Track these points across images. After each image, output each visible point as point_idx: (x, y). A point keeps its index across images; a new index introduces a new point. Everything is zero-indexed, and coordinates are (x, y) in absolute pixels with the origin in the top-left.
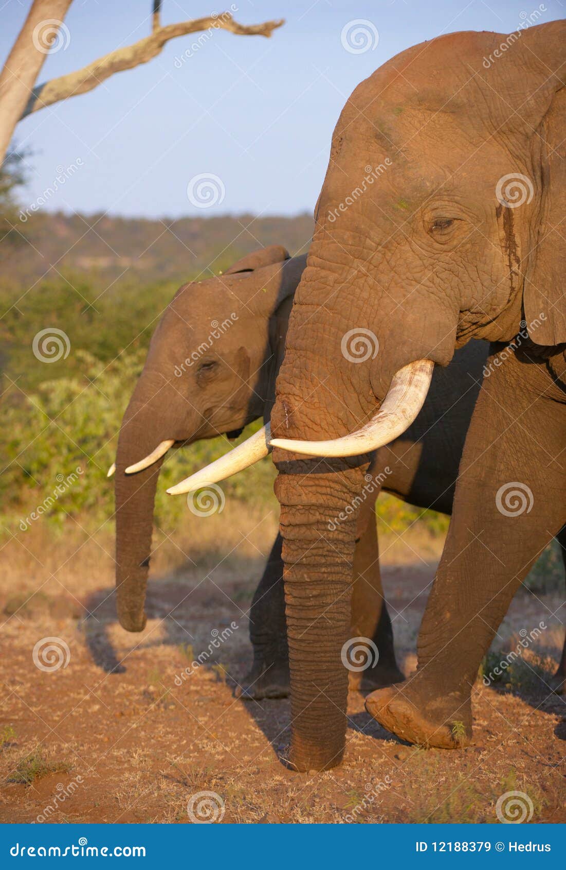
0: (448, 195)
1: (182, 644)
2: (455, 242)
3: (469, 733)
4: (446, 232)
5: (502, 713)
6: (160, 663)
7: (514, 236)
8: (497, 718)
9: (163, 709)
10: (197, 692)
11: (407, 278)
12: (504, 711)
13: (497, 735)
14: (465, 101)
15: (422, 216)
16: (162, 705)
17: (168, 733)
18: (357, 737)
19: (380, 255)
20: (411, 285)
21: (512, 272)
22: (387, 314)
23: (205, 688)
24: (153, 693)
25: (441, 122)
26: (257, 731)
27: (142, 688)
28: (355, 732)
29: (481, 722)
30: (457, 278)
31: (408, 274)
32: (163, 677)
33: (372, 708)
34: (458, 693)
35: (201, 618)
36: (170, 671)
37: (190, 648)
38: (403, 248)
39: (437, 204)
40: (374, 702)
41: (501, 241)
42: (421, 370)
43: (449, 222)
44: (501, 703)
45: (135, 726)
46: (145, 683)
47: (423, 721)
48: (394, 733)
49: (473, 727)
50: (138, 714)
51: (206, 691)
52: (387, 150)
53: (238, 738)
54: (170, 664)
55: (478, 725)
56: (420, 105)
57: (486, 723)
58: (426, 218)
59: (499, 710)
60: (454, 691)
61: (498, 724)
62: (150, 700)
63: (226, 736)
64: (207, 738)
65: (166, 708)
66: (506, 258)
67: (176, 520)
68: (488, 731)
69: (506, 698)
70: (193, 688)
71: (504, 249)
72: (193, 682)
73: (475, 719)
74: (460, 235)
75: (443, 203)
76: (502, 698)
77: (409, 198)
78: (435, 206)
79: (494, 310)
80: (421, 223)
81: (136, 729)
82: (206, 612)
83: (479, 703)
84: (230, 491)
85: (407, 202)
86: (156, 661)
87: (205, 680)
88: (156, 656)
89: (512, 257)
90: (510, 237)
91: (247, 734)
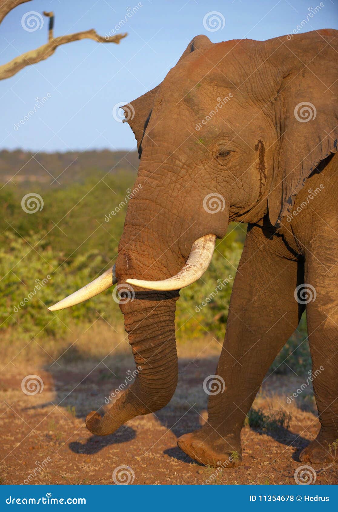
0: (228, 137)
1: (69, 407)
2: (230, 165)
3: (241, 458)
4: (226, 159)
5: (260, 446)
6: (56, 417)
7: (264, 162)
8: (257, 448)
9: (58, 445)
10: (78, 435)
11: (202, 185)
12: (262, 445)
13: (257, 459)
14: (239, 81)
15: (212, 149)
16: (57, 443)
17: (60, 459)
18: (173, 461)
19: (185, 170)
20: (203, 189)
21: (261, 183)
22: (189, 207)
23: (83, 432)
24: (52, 435)
25: (224, 93)
26: (114, 457)
27: (45, 433)
28: (173, 458)
29: (248, 451)
30: (230, 187)
31: (202, 183)
32: (58, 426)
33: (182, 445)
34: (232, 434)
35: (80, 390)
36: (62, 422)
37: (74, 409)
38: (200, 167)
39: (221, 142)
40: (183, 442)
41: (257, 165)
42: (210, 240)
43: (228, 153)
44: (260, 440)
45: (41, 455)
46: (47, 430)
47: (212, 452)
48: (195, 460)
49: (243, 454)
50: (43, 448)
51: (84, 434)
52: (192, 109)
53: (103, 462)
54: (62, 418)
55: (246, 453)
56: (211, 82)
57: (251, 452)
58: (215, 150)
59: (258, 444)
60: (230, 433)
61: (258, 453)
62: (50, 440)
63: (96, 461)
64: (84, 462)
65: (60, 444)
66: (259, 176)
67: (65, 332)
68: (252, 457)
69: (263, 437)
70: (76, 432)
71: (258, 170)
72: (75, 428)
73: (244, 449)
74: (234, 160)
75: (225, 141)
76: (260, 437)
77: (204, 138)
78: (220, 143)
79: (249, 205)
80: (211, 153)
81: (42, 457)
82: (83, 387)
83: (247, 440)
84: (97, 314)
85: (203, 140)
86: (53, 416)
87: (83, 428)
88: (53, 413)
89: (262, 175)
90: (262, 162)
91: (108, 460)
